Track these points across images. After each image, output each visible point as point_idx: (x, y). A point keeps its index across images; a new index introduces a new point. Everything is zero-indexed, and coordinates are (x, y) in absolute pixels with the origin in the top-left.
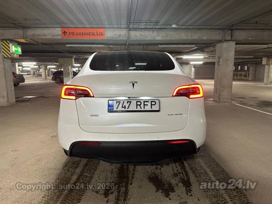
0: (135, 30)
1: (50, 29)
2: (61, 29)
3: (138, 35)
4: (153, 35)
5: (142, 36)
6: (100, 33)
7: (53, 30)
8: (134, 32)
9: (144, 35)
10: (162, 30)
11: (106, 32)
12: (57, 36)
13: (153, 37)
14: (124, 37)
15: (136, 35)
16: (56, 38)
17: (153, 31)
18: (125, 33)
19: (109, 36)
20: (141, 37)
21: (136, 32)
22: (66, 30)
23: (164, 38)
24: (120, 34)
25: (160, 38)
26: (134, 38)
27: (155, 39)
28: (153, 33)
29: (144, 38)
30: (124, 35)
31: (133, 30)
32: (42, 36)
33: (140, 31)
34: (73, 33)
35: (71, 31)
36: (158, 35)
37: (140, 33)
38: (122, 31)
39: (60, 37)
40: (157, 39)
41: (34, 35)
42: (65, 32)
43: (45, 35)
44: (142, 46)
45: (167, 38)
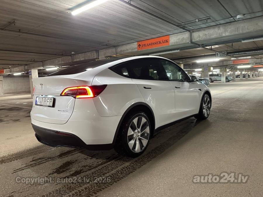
0: (198, 31)
1: (130, 45)
2: (137, 43)
3: (201, 36)
4: (220, 31)
5: (206, 35)
6: (166, 41)
7: (132, 45)
8: (197, 32)
9: (209, 33)
10: (230, 24)
11: (170, 39)
12: (134, 49)
13: (219, 34)
14: (187, 40)
15: (199, 36)
16: (133, 51)
17: (219, 27)
18: (188, 36)
19: (173, 41)
20: (204, 37)
21: (199, 32)
22: (140, 43)
23: (233, 33)
24: (183, 38)
25: (227, 34)
26: (197, 39)
27: (221, 36)
28: (218, 30)
29: (208, 37)
30: (187, 38)
31: (196, 31)
32: (126, 51)
33: (204, 30)
34: (145, 45)
35: (143, 43)
36: (225, 31)
37: (204, 32)
38: (185, 34)
39: (136, 50)
40: (224, 35)
41: (121, 51)
42: (140, 45)
43: (127, 50)
44: (231, 44)
45: (238, 32)
